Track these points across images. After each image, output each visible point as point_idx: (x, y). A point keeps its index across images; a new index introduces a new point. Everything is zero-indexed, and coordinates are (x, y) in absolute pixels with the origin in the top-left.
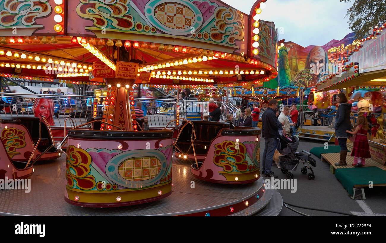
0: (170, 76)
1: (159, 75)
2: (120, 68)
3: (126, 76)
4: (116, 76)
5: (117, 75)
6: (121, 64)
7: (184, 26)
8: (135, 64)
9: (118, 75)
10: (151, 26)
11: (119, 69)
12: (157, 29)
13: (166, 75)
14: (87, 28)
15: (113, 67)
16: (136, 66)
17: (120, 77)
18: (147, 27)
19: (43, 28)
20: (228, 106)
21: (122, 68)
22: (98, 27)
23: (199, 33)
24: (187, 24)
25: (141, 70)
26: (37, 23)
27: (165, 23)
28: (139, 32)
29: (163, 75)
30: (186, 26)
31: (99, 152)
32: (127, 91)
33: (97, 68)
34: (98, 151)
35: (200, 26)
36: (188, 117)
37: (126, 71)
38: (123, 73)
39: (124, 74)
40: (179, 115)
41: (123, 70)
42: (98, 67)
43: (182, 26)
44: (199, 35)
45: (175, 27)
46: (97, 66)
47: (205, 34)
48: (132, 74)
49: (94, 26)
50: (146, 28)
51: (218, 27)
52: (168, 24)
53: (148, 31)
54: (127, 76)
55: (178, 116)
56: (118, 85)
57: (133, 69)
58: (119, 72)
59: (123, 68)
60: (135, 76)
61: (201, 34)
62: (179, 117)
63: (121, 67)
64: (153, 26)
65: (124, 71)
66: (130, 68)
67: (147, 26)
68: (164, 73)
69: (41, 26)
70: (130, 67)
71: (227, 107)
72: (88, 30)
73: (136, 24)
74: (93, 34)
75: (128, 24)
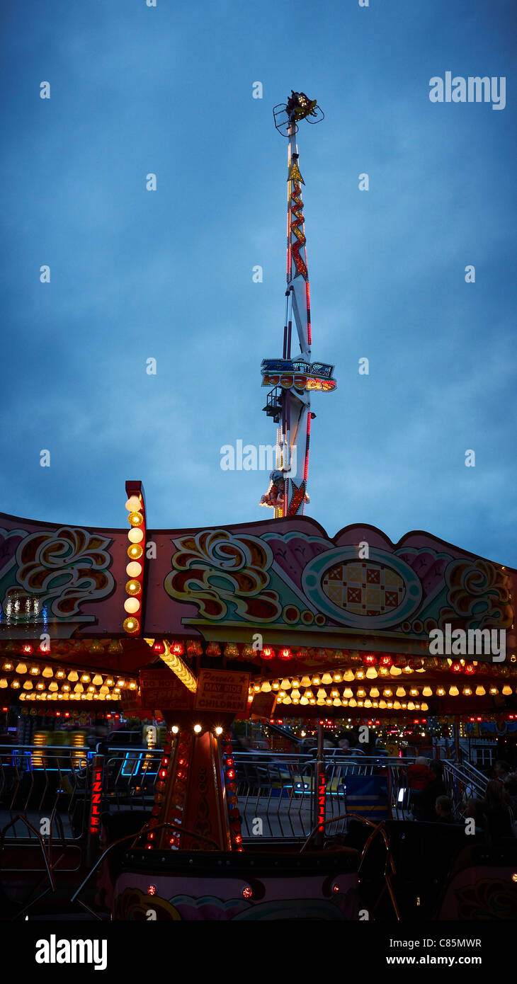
0: (349, 700)
1: (325, 699)
2: (207, 685)
3: (219, 704)
4: (197, 707)
5: (200, 703)
6: (208, 676)
7: (383, 608)
8: (242, 675)
9: (202, 703)
10: (315, 612)
11: (202, 687)
12: (328, 619)
13: (341, 698)
14: (185, 621)
15: (190, 683)
16: (243, 680)
17: (205, 707)
18: (308, 615)
19: (96, 623)
20: (461, 769)
21: (211, 685)
22: (206, 619)
23: (416, 621)
24: (390, 604)
25: (257, 689)
26: (82, 613)
27: (345, 605)
28: (292, 625)
29: (333, 699)
30: (387, 609)
31: (199, 906)
32: (218, 741)
33: (149, 687)
34: (198, 904)
35: (417, 605)
36: (350, 808)
37: (219, 693)
38: (212, 697)
39: (215, 700)
40: (325, 802)
41: (214, 691)
42: (152, 684)
43: (380, 609)
44: (415, 625)
45: (364, 612)
46: (148, 681)
47: (428, 623)
48: (235, 701)
49: (200, 616)
50: (306, 617)
51: (455, 605)
52: (350, 606)
53: (309, 623)
54: (223, 704)
55: (322, 803)
56: (198, 729)
57: (237, 686)
58: (203, 695)
59: (213, 684)
60: (241, 705)
61: (421, 623)
62: (324, 806)
63: (209, 684)
64: (320, 612)
65: (215, 694)
66: (229, 685)
67: (309, 612)
68: (335, 693)
69: (92, 619)
70: (230, 683)
71: (458, 774)
72: (187, 626)
73: (286, 609)
74: (196, 633)
75: (269, 610)
